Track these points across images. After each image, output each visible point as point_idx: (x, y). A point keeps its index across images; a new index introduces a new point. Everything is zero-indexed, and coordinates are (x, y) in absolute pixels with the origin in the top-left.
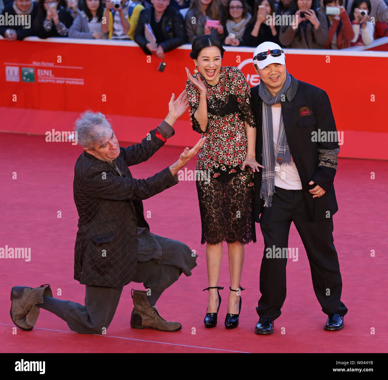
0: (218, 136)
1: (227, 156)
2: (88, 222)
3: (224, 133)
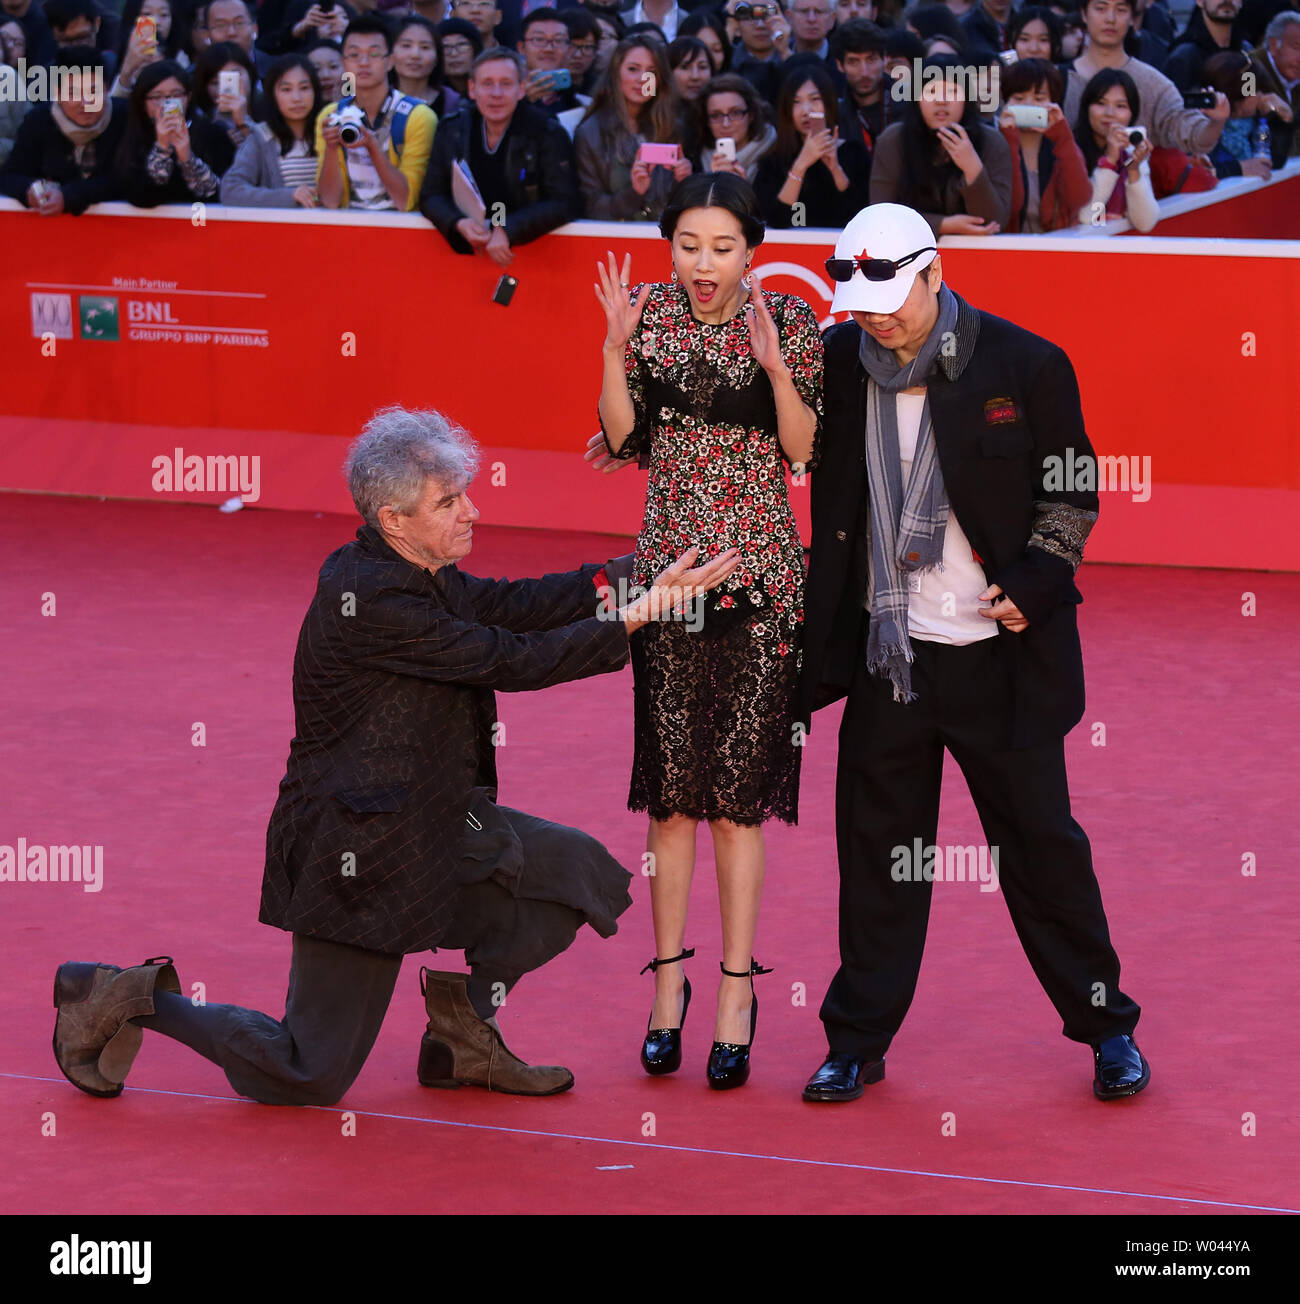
0: (691, 486)
1: (712, 553)
2: (328, 746)
3: (709, 481)
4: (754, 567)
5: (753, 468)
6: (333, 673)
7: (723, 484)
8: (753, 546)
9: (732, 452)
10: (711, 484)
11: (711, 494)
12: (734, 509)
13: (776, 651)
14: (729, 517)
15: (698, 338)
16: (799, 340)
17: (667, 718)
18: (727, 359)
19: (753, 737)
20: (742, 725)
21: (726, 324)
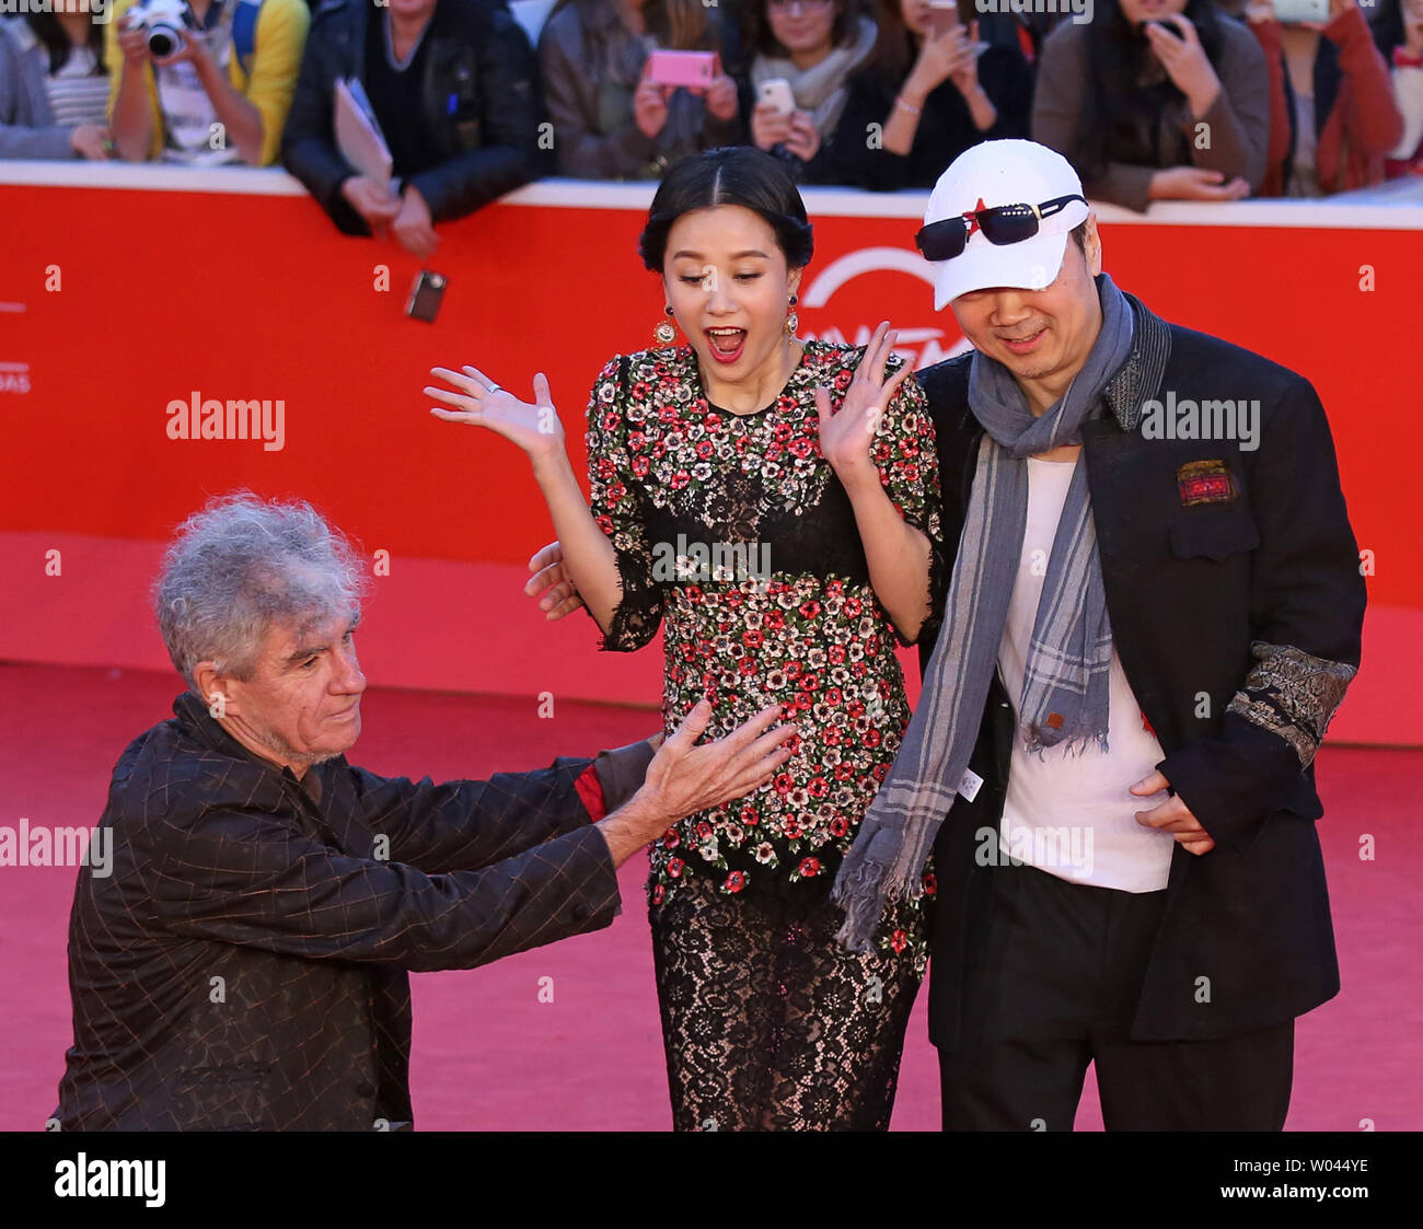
0: (738, 681)
1: (782, 790)
2: (125, 1064)
3: (767, 671)
4: (850, 805)
5: (838, 641)
6: (130, 943)
7: (790, 672)
8: (846, 770)
9: (801, 618)
10: (771, 674)
11: (772, 691)
12: (812, 714)
13: (889, 943)
14: (805, 728)
15: (726, 439)
16: (891, 419)
17: (695, 1053)
18: (777, 467)
19: (840, 1085)
20: (824, 1063)
21: (770, 409)
